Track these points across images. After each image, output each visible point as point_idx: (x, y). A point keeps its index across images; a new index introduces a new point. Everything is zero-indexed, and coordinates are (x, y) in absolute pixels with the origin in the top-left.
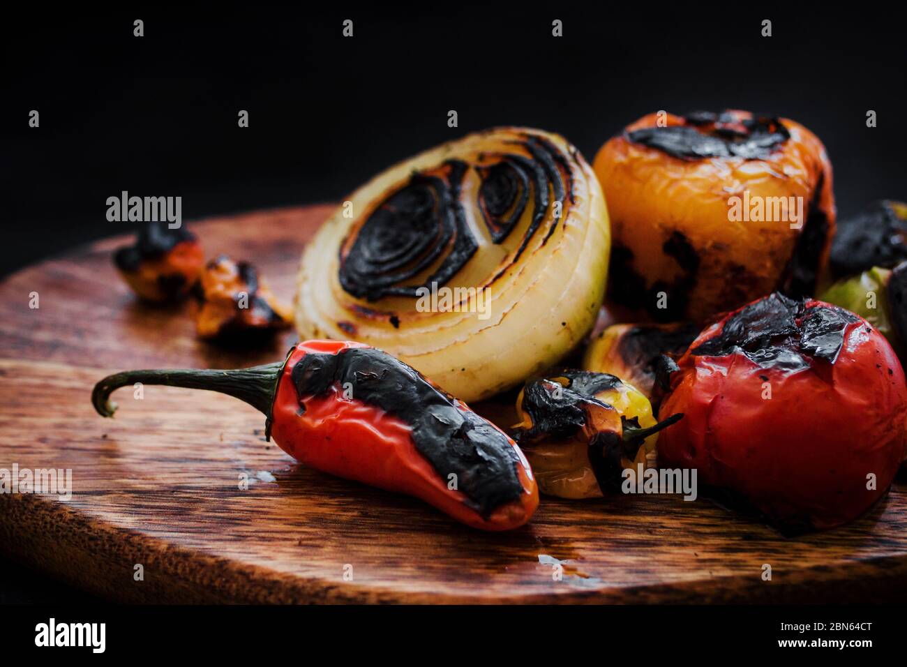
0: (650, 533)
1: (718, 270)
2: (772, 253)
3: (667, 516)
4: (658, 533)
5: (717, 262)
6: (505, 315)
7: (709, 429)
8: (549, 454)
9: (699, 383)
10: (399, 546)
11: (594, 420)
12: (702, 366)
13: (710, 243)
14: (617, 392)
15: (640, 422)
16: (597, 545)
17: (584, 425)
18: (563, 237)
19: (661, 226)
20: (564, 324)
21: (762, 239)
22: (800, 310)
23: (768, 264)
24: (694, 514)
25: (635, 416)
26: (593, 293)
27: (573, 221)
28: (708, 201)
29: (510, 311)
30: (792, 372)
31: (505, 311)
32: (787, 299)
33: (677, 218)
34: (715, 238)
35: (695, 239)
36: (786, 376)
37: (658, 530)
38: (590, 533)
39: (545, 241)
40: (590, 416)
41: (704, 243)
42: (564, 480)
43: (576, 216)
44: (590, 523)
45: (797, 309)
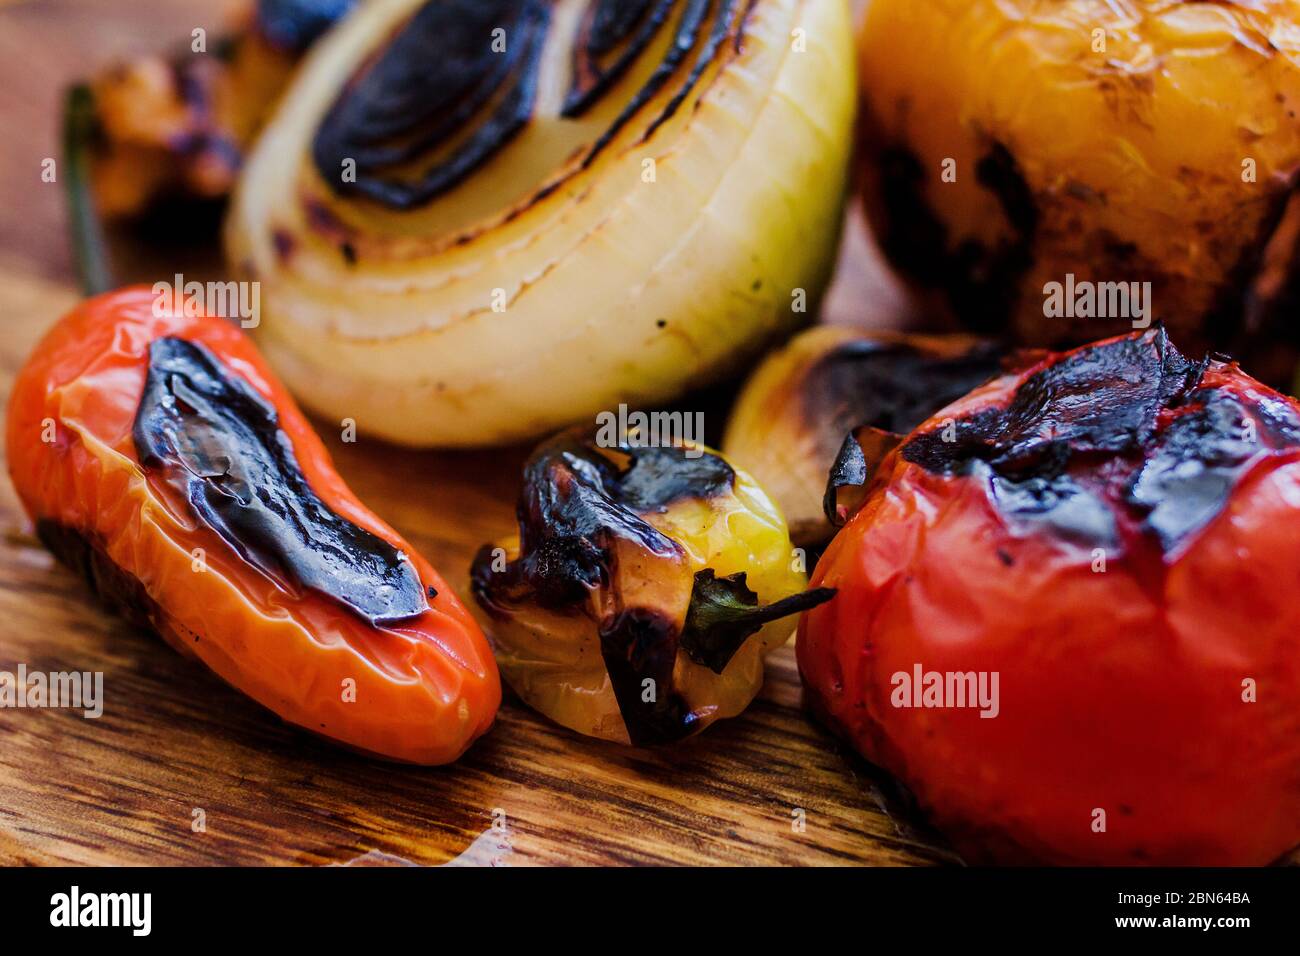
0: (698, 843)
1: (1075, 244)
2: (1204, 227)
3: (759, 809)
4: (713, 849)
5: (1076, 226)
6: (525, 287)
7: (868, 647)
8: (541, 627)
9: (875, 532)
10: (160, 762)
11: (623, 580)
12: (897, 490)
13: (1061, 180)
14: (711, 509)
15: (750, 584)
16: (564, 853)
17: (598, 586)
18: (687, 128)
19: (975, 123)
20: (661, 324)
21: (1181, 190)
22: (1188, 384)
23: (1194, 249)
24: (823, 815)
25: (740, 571)
26: (755, 259)
27: (722, 94)
28: (1066, 87)
29: (538, 280)
30: (1074, 556)
31: (528, 278)
32: (1173, 350)
33: (1001, 114)
34: (1073, 173)
35: (1032, 167)
36: (1057, 564)
37: (719, 840)
38: (568, 815)
39: (651, 132)
40: (616, 568)
41: (1050, 180)
42: (564, 686)
43: (735, 83)
44: (584, 791)
45: (1180, 384)
